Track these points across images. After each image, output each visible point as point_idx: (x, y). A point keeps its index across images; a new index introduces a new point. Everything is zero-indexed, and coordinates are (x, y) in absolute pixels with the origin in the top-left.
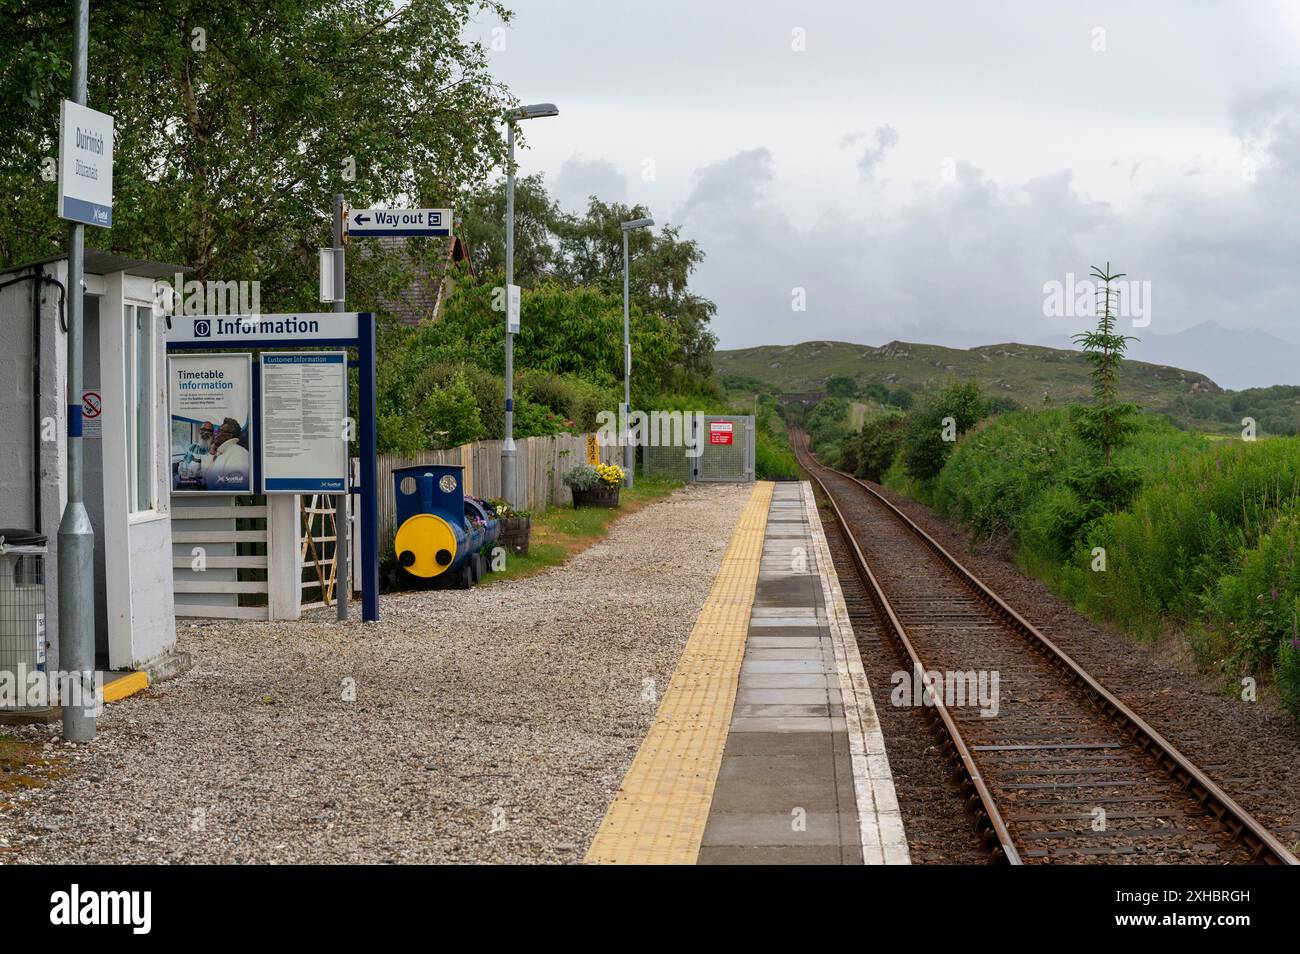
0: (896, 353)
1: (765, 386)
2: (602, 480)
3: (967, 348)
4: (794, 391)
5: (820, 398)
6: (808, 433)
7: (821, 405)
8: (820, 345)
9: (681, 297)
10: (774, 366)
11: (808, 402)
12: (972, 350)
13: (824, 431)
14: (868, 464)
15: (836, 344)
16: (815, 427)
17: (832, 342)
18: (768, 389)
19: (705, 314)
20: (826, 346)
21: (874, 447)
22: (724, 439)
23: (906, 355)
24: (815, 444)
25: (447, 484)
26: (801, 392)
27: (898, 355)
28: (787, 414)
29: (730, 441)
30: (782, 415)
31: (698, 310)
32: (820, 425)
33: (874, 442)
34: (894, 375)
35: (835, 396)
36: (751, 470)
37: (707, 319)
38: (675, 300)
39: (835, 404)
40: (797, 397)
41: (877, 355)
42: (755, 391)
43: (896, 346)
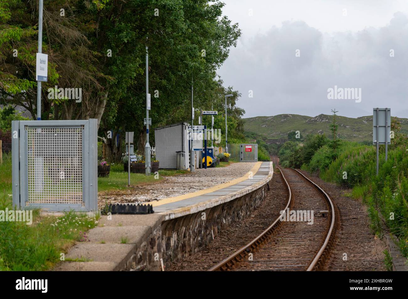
0: (322, 120)
1: (259, 136)
2: (225, 156)
3: (356, 118)
4: (273, 138)
5: (285, 141)
6: (279, 158)
7: (285, 145)
8: (286, 116)
9: (234, 108)
10: (264, 126)
11: (279, 143)
12: (359, 118)
13: (285, 155)
14: (296, 163)
15: (293, 115)
16: (281, 154)
17: (291, 115)
18: (260, 137)
19: (241, 113)
20: (289, 116)
21: (298, 157)
22: (249, 150)
23: (327, 121)
24: (281, 161)
25: (210, 151)
26: (276, 138)
27: (323, 121)
28: (270, 149)
29: (251, 151)
30: (267, 149)
31: (239, 112)
32: (284, 153)
33: (298, 156)
34: (321, 130)
35: (292, 140)
36: (256, 158)
37: (242, 115)
38: (232, 109)
39: (291, 144)
40: (274, 141)
41: (313, 121)
42: (255, 138)
43: (322, 117)
